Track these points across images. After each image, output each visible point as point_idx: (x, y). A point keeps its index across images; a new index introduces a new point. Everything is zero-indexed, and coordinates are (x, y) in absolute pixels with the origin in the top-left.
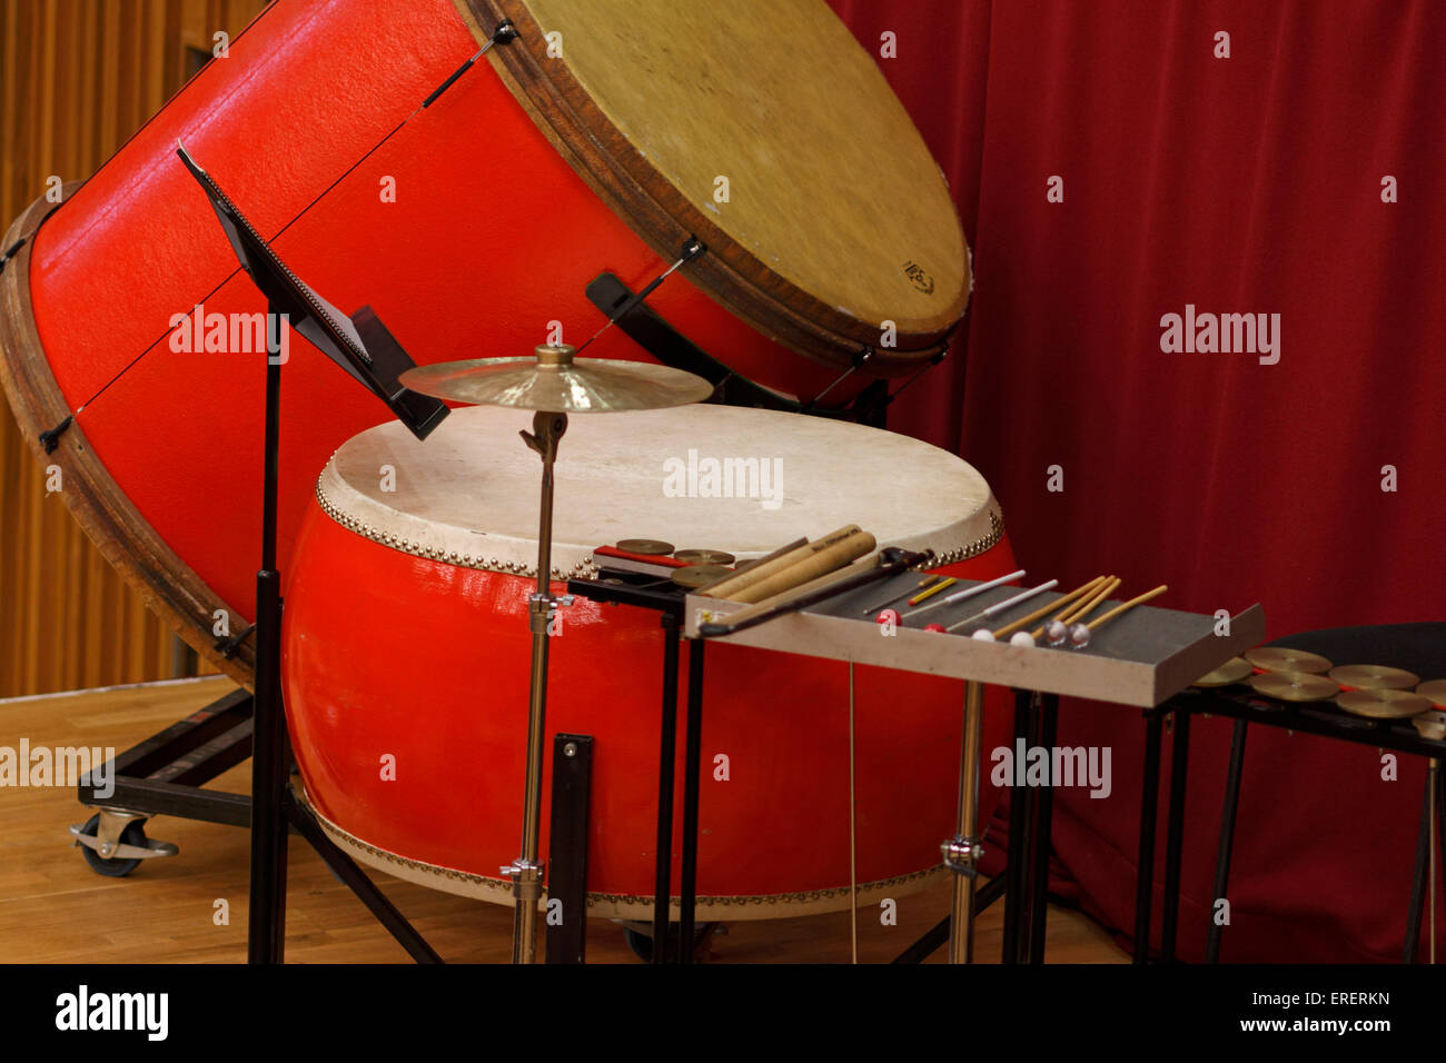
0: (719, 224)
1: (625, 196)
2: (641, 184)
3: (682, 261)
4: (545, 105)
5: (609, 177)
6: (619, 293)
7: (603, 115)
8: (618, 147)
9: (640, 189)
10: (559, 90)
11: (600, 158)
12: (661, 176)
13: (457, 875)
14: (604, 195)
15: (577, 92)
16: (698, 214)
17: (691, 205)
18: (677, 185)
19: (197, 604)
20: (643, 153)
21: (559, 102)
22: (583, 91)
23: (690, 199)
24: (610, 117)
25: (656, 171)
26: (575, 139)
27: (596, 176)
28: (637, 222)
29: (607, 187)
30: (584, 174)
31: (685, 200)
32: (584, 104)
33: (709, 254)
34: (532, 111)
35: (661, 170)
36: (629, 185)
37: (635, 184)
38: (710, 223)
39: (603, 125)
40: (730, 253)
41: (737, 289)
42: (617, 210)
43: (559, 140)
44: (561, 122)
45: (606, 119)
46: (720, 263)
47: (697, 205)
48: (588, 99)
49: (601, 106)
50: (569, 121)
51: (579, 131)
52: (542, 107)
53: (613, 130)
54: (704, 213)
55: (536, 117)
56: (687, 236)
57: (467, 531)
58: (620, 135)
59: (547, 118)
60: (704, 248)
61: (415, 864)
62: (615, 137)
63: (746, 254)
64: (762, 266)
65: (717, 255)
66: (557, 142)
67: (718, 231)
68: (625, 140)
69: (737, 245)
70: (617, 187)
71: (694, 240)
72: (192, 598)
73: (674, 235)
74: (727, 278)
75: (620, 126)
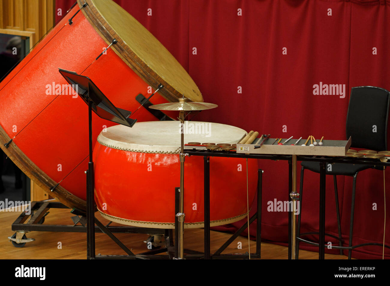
0: (165, 80)
1: (146, 76)
2: (149, 73)
3: (158, 89)
4: (126, 57)
5: (142, 72)
6: (143, 98)
7: (139, 58)
8: (143, 65)
9: (149, 74)
10: (129, 53)
11: (140, 68)
12: (153, 71)
13: (150, 223)
14: (141, 76)
15: (133, 53)
16: (161, 78)
17: (159, 77)
18: (156, 73)
19: (46, 179)
20: (148, 66)
21: (129, 56)
22: (134, 53)
23: (159, 75)
24: (141, 58)
25: (152, 70)
26: (133, 64)
27: (139, 72)
28: (148, 81)
29: (141, 74)
30: (136, 72)
31: (158, 76)
32: (134, 56)
33: (164, 87)
34: (123, 58)
35: (153, 69)
36: (146, 73)
37: (148, 73)
38: (163, 80)
39: (139, 60)
40: (168, 87)
41: (169, 95)
42: (144, 79)
43: (130, 64)
44: (130, 60)
45: (140, 59)
46: (166, 89)
47: (161, 76)
48: (135, 55)
49: (138, 56)
50: (132, 60)
51: (134, 62)
52: (125, 57)
53: (142, 61)
54: (162, 78)
55: (124, 60)
56: (159, 83)
57: (148, 145)
58: (143, 62)
59: (127, 60)
60: (163, 86)
61: (139, 222)
62: (142, 63)
63: (171, 87)
64: (174, 89)
65: (166, 88)
66: (129, 65)
67: (165, 82)
68: (144, 63)
69: (169, 85)
70: (144, 74)
71: (161, 85)
72: (44, 178)
73: (156, 84)
74: (167, 93)
75: (143, 60)
